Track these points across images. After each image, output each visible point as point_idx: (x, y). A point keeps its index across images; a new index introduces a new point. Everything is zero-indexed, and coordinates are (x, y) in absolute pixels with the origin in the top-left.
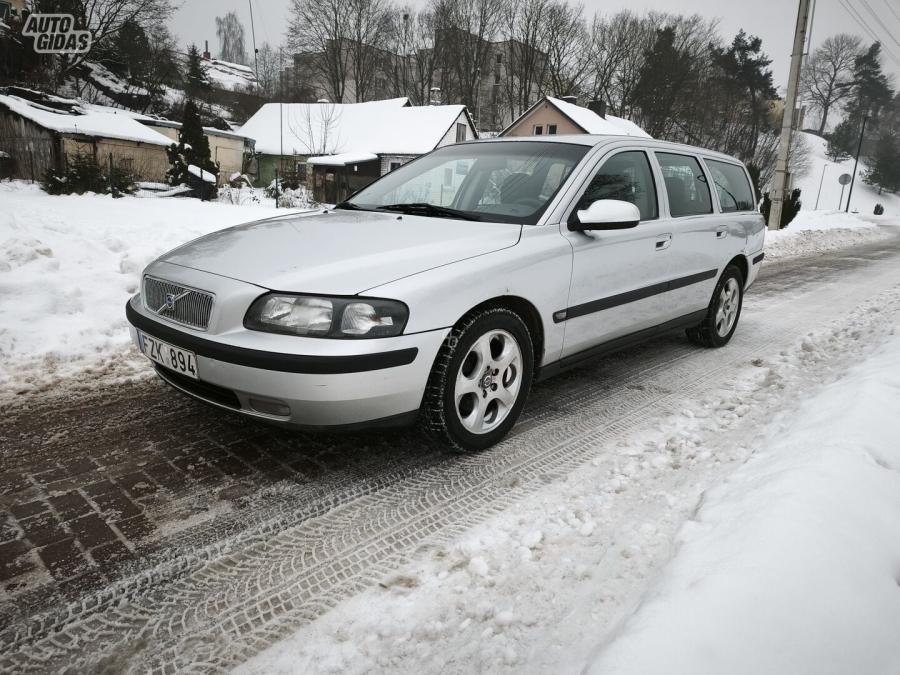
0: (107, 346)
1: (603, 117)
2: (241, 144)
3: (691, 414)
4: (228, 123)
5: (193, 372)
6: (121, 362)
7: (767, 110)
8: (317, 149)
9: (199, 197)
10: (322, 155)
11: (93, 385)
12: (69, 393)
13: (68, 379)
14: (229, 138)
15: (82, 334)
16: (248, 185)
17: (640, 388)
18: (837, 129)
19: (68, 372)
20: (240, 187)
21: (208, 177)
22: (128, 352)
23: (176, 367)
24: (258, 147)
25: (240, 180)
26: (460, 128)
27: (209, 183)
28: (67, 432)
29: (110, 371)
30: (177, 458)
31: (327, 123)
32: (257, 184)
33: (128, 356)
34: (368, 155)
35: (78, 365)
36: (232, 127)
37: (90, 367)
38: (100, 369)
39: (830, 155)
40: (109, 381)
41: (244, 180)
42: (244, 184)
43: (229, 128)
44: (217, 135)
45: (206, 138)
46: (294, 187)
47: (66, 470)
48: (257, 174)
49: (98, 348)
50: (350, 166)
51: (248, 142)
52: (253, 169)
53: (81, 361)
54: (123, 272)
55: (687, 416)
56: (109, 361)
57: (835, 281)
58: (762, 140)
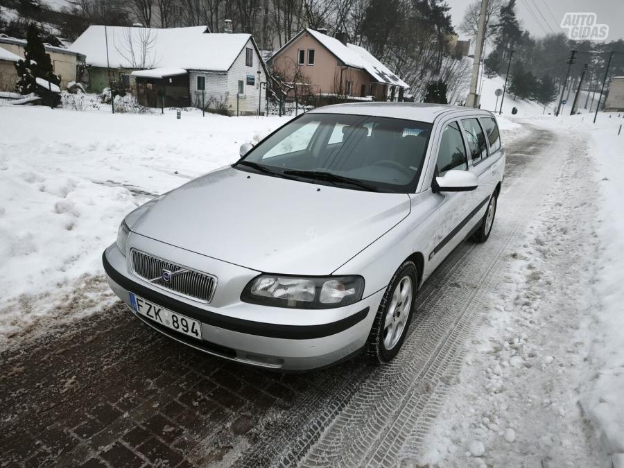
0: (66, 282)
1: (345, 45)
2: (74, 59)
3: (502, 308)
4: (60, 39)
5: (197, 334)
6: (82, 295)
7: (448, 42)
8: (138, 63)
9: (50, 106)
10: (142, 69)
11: (68, 320)
12: (52, 331)
13: (44, 317)
14: (64, 54)
15: (43, 273)
16: (83, 91)
17: (457, 285)
18: (490, 56)
19: (43, 309)
20: (76, 93)
21: (55, 88)
22: (83, 285)
23: (178, 328)
24: (89, 61)
25: (76, 87)
26: (249, 52)
27: (56, 93)
28: (75, 377)
29: (75, 305)
30: (180, 395)
31: (145, 44)
32: (89, 90)
33: (85, 289)
34: (179, 70)
35: (47, 302)
36: (63, 43)
37: (58, 303)
38: (67, 304)
39: (486, 73)
40: (79, 315)
41: (79, 87)
42: (79, 91)
43: (60, 43)
44: (54, 51)
45: (48, 55)
46: (123, 94)
47: (98, 421)
48: (89, 83)
49: (58, 284)
50: (166, 78)
51: (80, 57)
52: (86, 79)
53: (47, 298)
54: (59, 213)
55: (501, 311)
56: (72, 296)
57: (519, 176)
58: (445, 62)
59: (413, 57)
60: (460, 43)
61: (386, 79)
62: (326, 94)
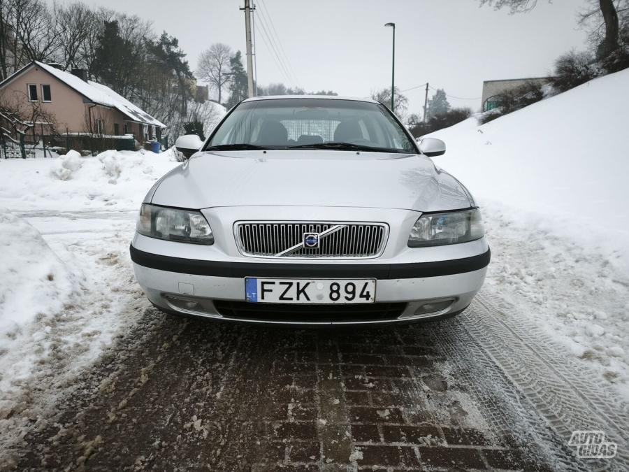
1: (87, 82)
18: (228, 100)
58: (191, 105)
59: (157, 99)
60: (200, 88)
61: (140, 118)
62: (77, 134)
